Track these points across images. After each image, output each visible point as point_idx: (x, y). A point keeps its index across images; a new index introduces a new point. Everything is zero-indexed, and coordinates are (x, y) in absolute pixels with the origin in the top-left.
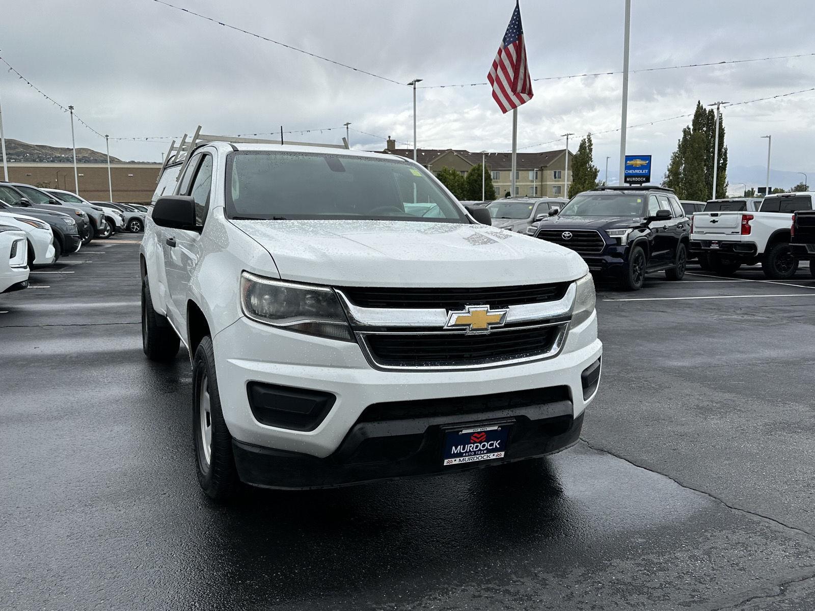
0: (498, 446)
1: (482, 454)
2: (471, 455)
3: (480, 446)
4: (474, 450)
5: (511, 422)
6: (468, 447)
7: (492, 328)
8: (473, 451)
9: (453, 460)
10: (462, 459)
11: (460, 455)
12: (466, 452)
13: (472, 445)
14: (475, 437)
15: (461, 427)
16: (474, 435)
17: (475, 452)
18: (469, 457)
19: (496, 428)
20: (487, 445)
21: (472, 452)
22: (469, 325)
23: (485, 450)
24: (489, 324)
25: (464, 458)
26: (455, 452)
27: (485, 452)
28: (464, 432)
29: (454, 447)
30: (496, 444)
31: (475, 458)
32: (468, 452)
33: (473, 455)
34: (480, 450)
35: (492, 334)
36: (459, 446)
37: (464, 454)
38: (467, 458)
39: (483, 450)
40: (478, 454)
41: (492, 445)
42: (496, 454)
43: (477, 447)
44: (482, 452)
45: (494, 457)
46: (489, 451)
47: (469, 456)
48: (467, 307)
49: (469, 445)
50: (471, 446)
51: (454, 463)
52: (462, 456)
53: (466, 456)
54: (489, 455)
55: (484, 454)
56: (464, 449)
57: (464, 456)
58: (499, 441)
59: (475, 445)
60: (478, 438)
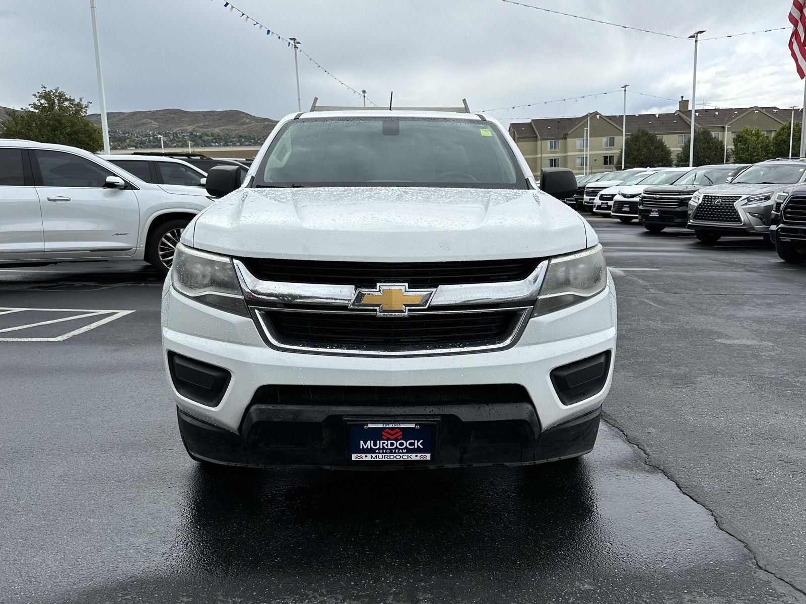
0: (422, 447)
1: (401, 453)
2: (386, 453)
3: (397, 444)
4: (389, 447)
5: (434, 421)
6: (380, 444)
7: (409, 310)
8: (388, 449)
9: (363, 455)
10: (374, 455)
11: (371, 451)
12: (379, 449)
13: (386, 442)
14: (387, 433)
15: (368, 421)
16: (385, 431)
17: (391, 450)
18: (384, 455)
19: (413, 425)
20: (406, 444)
21: (386, 449)
22: (378, 305)
23: (404, 449)
24: (406, 305)
25: (377, 455)
26: (365, 447)
27: (404, 451)
28: (370, 426)
29: (362, 442)
30: (418, 444)
31: (392, 457)
32: (381, 449)
33: (389, 453)
34: (397, 448)
35: (411, 317)
36: (369, 442)
37: (377, 451)
38: (381, 456)
39: (402, 449)
40: (395, 453)
41: (411, 444)
42: (419, 455)
43: (392, 445)
44: (401, 451)
45: (418, 458)
46: (409, 451)
47: (383, 453)
48: (378, 284)
49: (381, 442)
50: (384, 443)
51: (365, 459)
52: (375, 453)
53: (379, 453)
54: (409, 455)
55: (403, 453)
56: (375, 445)
57: (377, 453)
58: (421, 441)
59: (389, 442)
60: (392, 435)
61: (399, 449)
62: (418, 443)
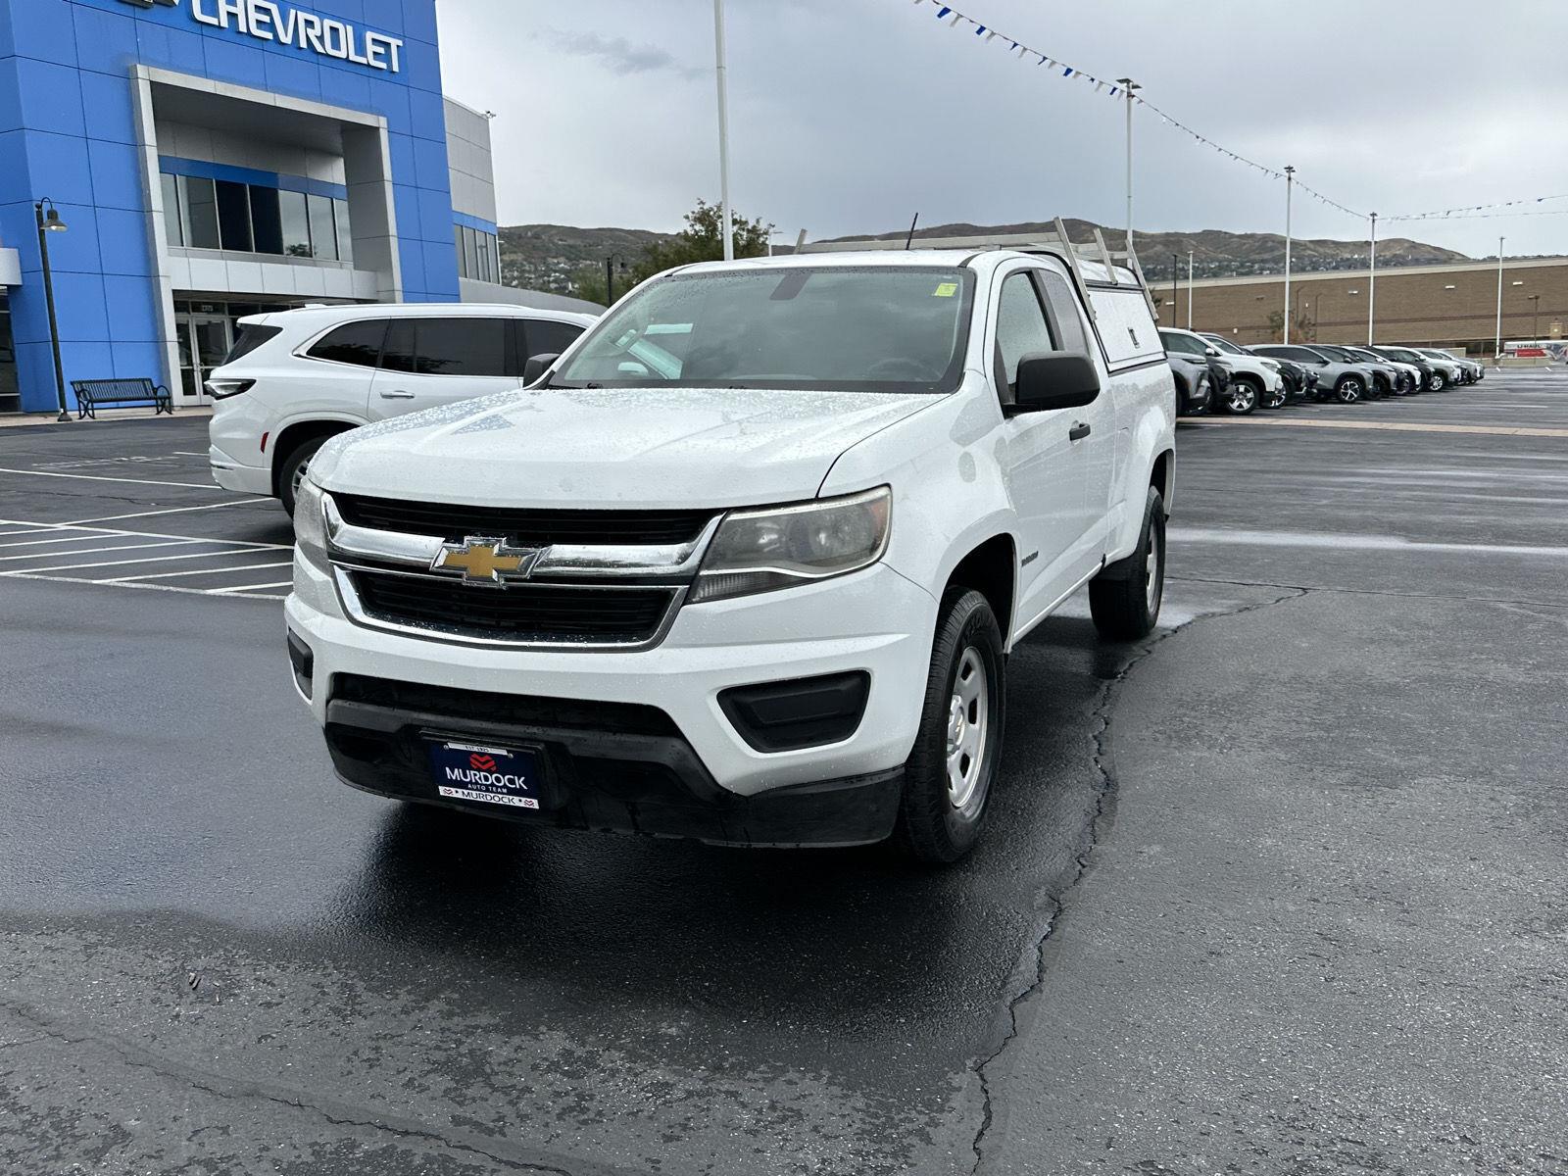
0: (525, 788)
1: (499, 793)
2: (481, 790)
3: (492, 779)
4: (484, 782)
5: (534, 749)
6: (471, 775)
7: (504, 580)
8: (482, 784)
9: (453, 789)
10: (466, 792)
11: (461, 784)
12: (471, 782)
13: (478, 773)
14: (476, 760)
15: (444, 737)
17: (486, 786)
18: (478, 793)
19: (504, 752)
20: (505, 780)
21: (480, 784)
22: (466, 570)
23: (503, 787)
24: (499, 571)
25: (470, 792)
26: (454, 778)
27: (505, 791)
28: (452, 746)
29: (447, 769)
30: (520, 782)
31: (489, 798)
32: (474, 784)
33: (484, 791)
34: (492, 785)
35: (507, 590)
36: (456, 770)
37: (470, 786)
38: (474, 793)
39: (501, 787)
40: (492, 792)
42: (523, 799)
43: (486, 779)
44: (499, 790)
45: (522, 805)
46: (512, 792)
47: (477, 790)
48: (466, 538)
49: (472, 772)
50: (475, 775)
51: (456, 795)
52: (466, 788)
53: (473, 789)
54: (511, 797)
55: (503, 793)
56: (465, 776)
57: (470, 789)
58: (523, 779)
59: (482, 773)
60: (484, 763)
61: (497, 787)
62: (519, 779)
